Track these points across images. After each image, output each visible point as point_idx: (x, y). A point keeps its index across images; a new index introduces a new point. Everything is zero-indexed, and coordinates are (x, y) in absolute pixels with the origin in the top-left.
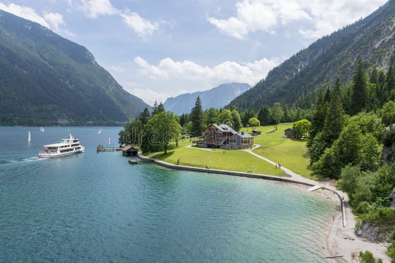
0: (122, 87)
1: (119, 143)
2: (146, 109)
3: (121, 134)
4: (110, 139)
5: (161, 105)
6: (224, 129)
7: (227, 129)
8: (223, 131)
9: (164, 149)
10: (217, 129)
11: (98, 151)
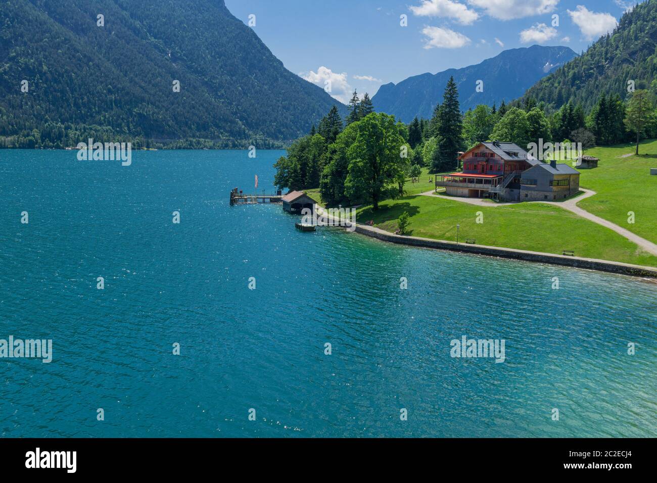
0: (281, 64)
1: (276, 184)
2: (334, 111)
3: (281, 165)
4: (256, 177)
5: (367, 101)
6: (508, 153)
7: (516, 154)
8: (507, 158)
9: (371, 200)
10: (493, 154)
11: (233, 202)
